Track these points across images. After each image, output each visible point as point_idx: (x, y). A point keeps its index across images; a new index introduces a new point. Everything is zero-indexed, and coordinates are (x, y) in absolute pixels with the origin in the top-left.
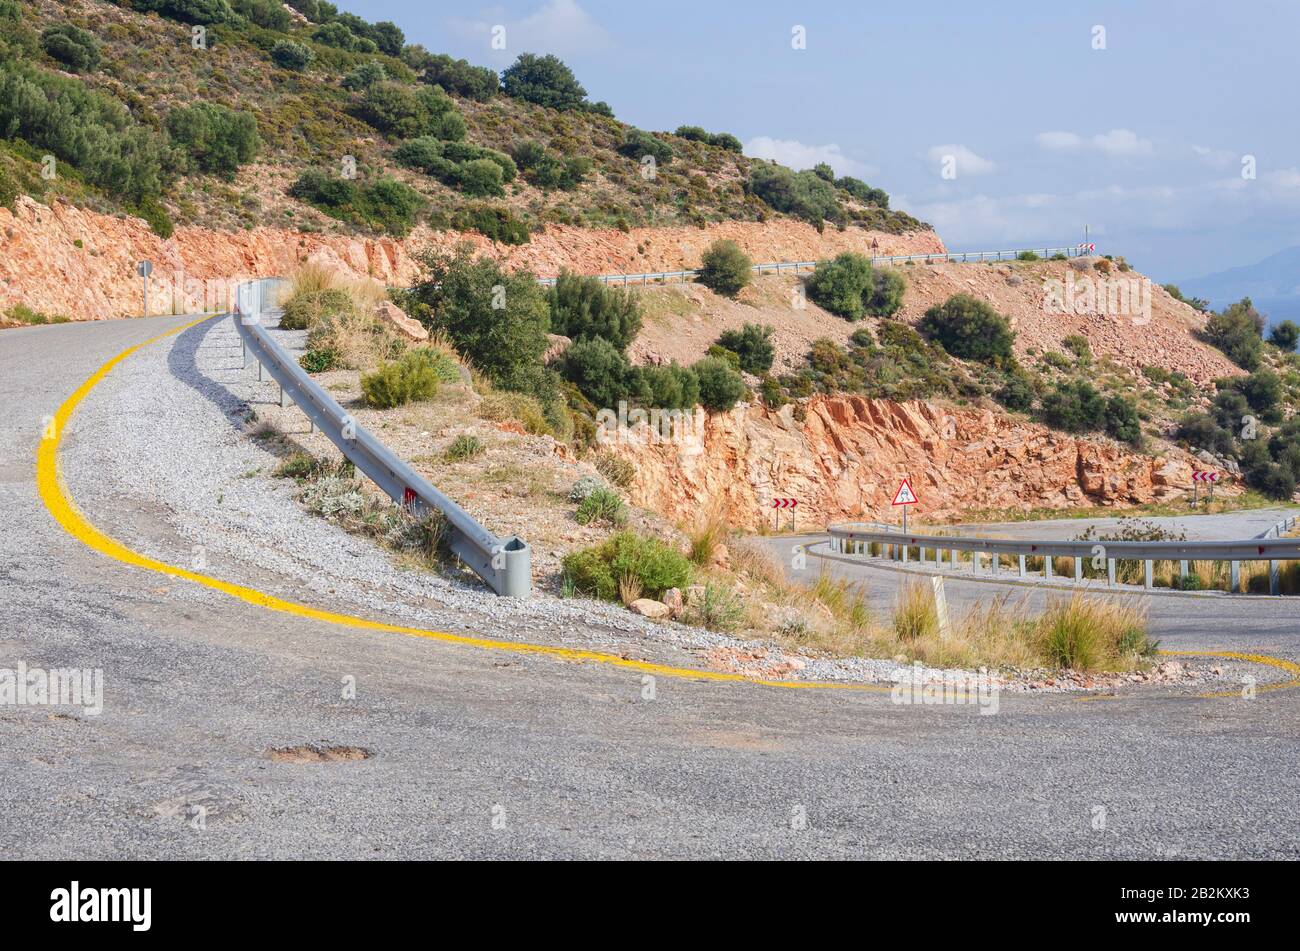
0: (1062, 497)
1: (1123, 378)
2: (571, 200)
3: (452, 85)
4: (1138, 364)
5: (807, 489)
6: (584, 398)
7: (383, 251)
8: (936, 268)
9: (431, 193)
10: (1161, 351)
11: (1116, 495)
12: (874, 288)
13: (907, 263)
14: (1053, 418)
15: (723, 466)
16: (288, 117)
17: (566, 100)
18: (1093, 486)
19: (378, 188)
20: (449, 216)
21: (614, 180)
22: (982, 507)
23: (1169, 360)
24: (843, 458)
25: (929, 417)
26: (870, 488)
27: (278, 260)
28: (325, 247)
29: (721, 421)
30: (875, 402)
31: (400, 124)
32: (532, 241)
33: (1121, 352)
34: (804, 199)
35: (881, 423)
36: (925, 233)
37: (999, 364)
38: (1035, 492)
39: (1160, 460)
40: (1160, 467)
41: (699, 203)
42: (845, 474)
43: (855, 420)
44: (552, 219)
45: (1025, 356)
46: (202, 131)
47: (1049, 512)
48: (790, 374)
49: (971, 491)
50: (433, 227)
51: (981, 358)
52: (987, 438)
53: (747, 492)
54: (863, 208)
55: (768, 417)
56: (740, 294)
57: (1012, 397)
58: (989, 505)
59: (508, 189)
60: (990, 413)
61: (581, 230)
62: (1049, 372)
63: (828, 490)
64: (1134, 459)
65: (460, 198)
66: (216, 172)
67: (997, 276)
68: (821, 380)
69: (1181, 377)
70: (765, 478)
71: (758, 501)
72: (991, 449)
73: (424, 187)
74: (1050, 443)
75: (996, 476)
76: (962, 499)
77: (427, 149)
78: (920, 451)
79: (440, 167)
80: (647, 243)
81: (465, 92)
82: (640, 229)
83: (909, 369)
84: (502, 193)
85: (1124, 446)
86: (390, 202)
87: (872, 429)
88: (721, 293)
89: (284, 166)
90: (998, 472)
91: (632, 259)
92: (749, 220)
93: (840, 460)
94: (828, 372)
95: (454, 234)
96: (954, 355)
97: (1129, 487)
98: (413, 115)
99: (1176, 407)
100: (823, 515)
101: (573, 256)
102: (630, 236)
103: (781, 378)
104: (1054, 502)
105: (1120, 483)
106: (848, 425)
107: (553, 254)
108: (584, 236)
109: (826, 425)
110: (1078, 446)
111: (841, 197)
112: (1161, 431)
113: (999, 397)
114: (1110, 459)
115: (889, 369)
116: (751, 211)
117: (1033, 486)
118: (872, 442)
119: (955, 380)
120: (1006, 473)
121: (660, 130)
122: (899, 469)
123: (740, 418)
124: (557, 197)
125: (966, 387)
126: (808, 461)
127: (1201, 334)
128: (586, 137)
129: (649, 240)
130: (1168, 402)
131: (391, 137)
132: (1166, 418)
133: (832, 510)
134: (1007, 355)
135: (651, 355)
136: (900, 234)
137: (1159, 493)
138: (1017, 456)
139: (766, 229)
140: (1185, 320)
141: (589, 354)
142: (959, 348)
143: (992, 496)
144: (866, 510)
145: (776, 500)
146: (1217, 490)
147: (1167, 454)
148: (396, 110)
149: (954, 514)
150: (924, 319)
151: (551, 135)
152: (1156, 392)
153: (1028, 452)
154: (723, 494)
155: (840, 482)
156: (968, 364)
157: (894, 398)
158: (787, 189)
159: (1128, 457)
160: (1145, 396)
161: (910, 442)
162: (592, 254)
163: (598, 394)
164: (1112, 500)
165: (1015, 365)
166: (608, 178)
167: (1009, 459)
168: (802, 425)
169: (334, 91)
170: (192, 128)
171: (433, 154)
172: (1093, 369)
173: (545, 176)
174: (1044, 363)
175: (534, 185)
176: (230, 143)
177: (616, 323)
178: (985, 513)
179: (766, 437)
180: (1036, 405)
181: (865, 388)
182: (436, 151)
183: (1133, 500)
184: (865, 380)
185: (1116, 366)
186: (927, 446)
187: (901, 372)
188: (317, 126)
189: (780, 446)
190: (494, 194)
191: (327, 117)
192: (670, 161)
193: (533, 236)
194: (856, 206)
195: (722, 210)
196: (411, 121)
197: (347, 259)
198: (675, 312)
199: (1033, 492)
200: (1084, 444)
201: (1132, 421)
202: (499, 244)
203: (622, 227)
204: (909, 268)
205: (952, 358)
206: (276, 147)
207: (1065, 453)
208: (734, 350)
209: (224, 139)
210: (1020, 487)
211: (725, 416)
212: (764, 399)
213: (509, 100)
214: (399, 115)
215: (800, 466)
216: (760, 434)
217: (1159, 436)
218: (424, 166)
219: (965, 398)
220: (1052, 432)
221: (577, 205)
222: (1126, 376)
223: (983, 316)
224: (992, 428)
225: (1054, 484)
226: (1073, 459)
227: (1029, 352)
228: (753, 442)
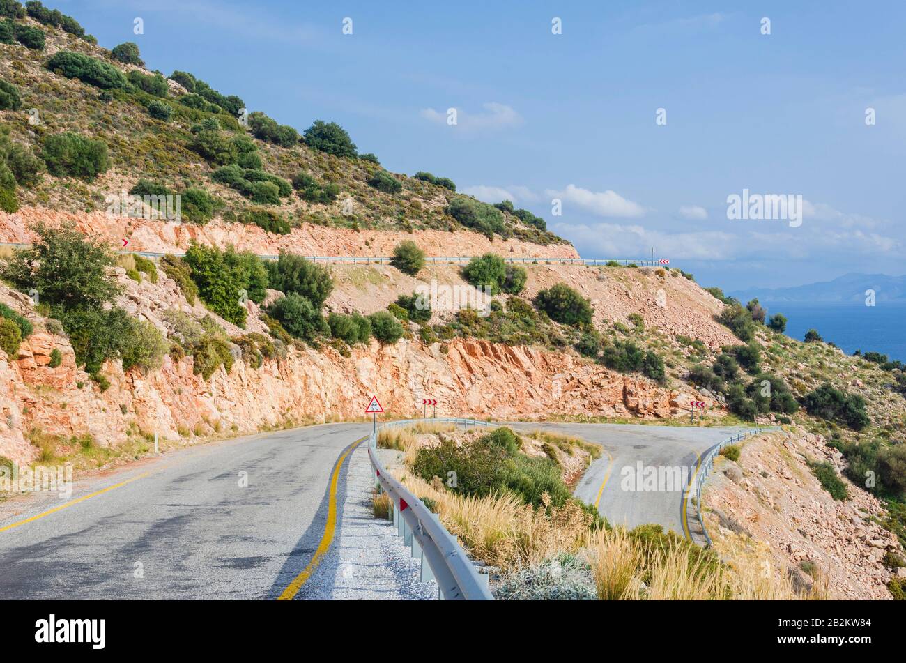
0: (612, 410)
1: (663, 341)
2: (326, 210)
3: (267, 136)
4: (674, 334)
5: (447, 394)
6: (284, 330)
7: (187, 232)
8: (551, 267)
9: (230, 199)
10: (690, 327)
11: (646, 411)
12: (505, 276)
13: (534, 263)
14: (610, 362)
15: (390, 377)
16: (144, 147)
17: (343, 151)
18: (632, 405)
19: (188, 193)
20: (237, 214)
21: (359, 200)
22: (561, 413)
23: (695, 332)
24: (473, 377)
25: (530, 356)
26: (489, 397)
27: (111, 232)
28: (144, 227)
29: (389, 350)
30: (495, 345)
31: (218, 156)
32: (292, 233)
33: (665, 325)
34: (481, 220)
35: (499, 358)
36: (564, 246)
37: (582, 328)
38: (596, 405)
39: (675, 392)
40: (675, 396)
41: (412, 218)
42: (474, 387)
43: (482, 355)
44: (308, 220)
45: (602, 324)
46: (67, 150)
47: (603, 419)
48: (441, 324)
49: (555, 402)
50: (225, 220)
51: (571, 323)
52: (567, 372)
53: (407, 394)
54: (526, 229)
55: (423, 349)
56: (419, 274)
57: (585, 348)
58: (566, 412)
59: (284, 200)
60: (570, 357)
61: (327, 228)
62: (614, 334)
63: (461, 396)
64: (659, 390)
65: (249, 204)
66: (79, 176)
67: (590, 274)
68: (461, 329)
69: (701, 343)
70: (419, 386)
71: (414, 400)
72: (569, 379)
73: (227, 196)
74: (606, 377)
75: (571, 395)
76: (550, 407)
77: (233, 173)
78: (523, 376)
79: (240, 184)
80: (372, 240)
81: (276, 141)
82: (368, 231)
83: (521, 326)
84: (279, 203)
85: (653, 382)
86: (195, 203)
87: (493, 361)
88: (405, 272)
89: (133, 177)
90: (573, 393)
91: (361, 248)
92: (443, 230)
93: (470, 379)
94: (467, 325)
95: (239, 225)
96: (554, 320)
97: (654, 407)
98: (228, 152)
99: (693, 360)
100: (458, 411)
101: (320, 244)
102: (361, 235)
103: (435, 326)
104: (607, 413)
105: (649, 405)
106: (477, 358)
107: (306, 242)
108: (329, 232)
109: (462, 357)
110: (624, 380)
111: (512, 221)
112: (680, 375)
113: (577, 347)
114: (644, 389)
115: (507, 325)
116: (445, 225)
117: (594, 402)
118: (493, 369)
119: (550, 335)
120: (578, 394)
121: (400, 173)
122: (509, 386)
123: (402, 349)
124: (316, 208)
125: (556, 340)
126: (449, 378)
127: (718, 318)
128: (350, 174)
129: (373, 237)
130: (689, 358)
131: (213, 164)
132: (685, 367)
133: (463, 408)
134: (587, 322)
135: (348, 307)
136: (546, 246)
137: (673, 412)
138: (585, 384)
139: (454, 236)
140: (710, 309)
141: (287, 303)
142: (557, 316)
143: (568, 407)
144: (486, 409)
145: (424, 400)
146: (710, 413)
147: (680, 389)
148: (216, 148)
149: (543, 416)
150: (537, 297)
151: (326, 170)
152: (682, 351)
153: (592, 382)
154: (389, 394)
155: (470, 391)
156: (562, 326)
157: (508, 344)
158: (470, 213)
159: (655, 389)
160: (674, 353)
161: (517, 371)
162: (333, 243)
163: (293, 328)
164: (644, 414)
165: (592, 328)
166: (355, 199)
167: (580, 385)
168: (445, 356)
169: (184, 134)
170: (60, 148)
171: (236, 175)
172: (644, 334)
173: (310, 194)
174: (613, 329)
175: (304, 199)
176: (89, 159)
177: (314, 286)
178: (563, 416)
179: (421, 361)
180: (601, 353)
181: (490, 336)
182: (239, 174)
183: (657, 415)
184: (490, 331)
185: (659, 334)
186: (528, 374)
187: (516, 328)
188: (164, 154)
189: (429, 368)
190: (273, 203)
191: (172, 149)
192: (400, 192)
193: (293, 230)
194: (521, 227)
195: (427, 223)
196: (226, 155)
197: (161, 235)
198: (372, 282)
199: (594, 406)
200: (628, 380)
201: (659, 367)
202: (270, 233)
203: (355, 229)
204: (533, 266)
205: (552, 322)
206: (131, 165)
207: (616, 384)
208: (405, 308)
209: (85, 156)
210: (586, 402)
211: (392, 347)
212: (421, 338)
213: (306, 148)
214: (218, 151)
215: (443, 381)
216: (417, 360)
217: (678, 378)
218: (230, 183)
219: (554, 347)
220: (608, 371)
221: (329, 213)
222: (665, 340)
223: (572, 297)
224: (570, 366)
225: (608, 402)
226: (621, 388)
227: (605, 322)
228: (412, 364)
